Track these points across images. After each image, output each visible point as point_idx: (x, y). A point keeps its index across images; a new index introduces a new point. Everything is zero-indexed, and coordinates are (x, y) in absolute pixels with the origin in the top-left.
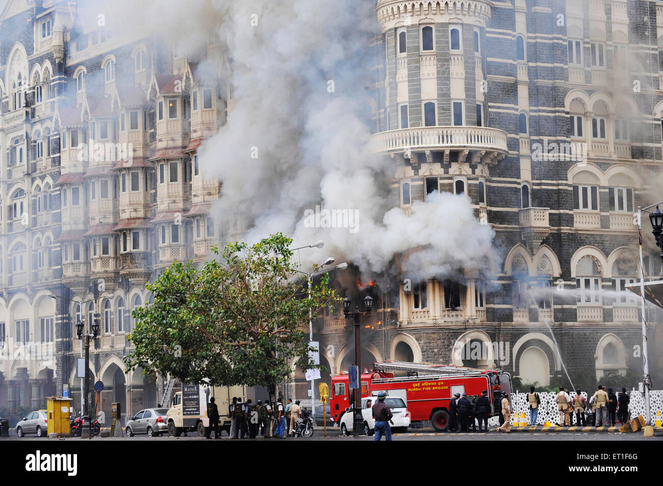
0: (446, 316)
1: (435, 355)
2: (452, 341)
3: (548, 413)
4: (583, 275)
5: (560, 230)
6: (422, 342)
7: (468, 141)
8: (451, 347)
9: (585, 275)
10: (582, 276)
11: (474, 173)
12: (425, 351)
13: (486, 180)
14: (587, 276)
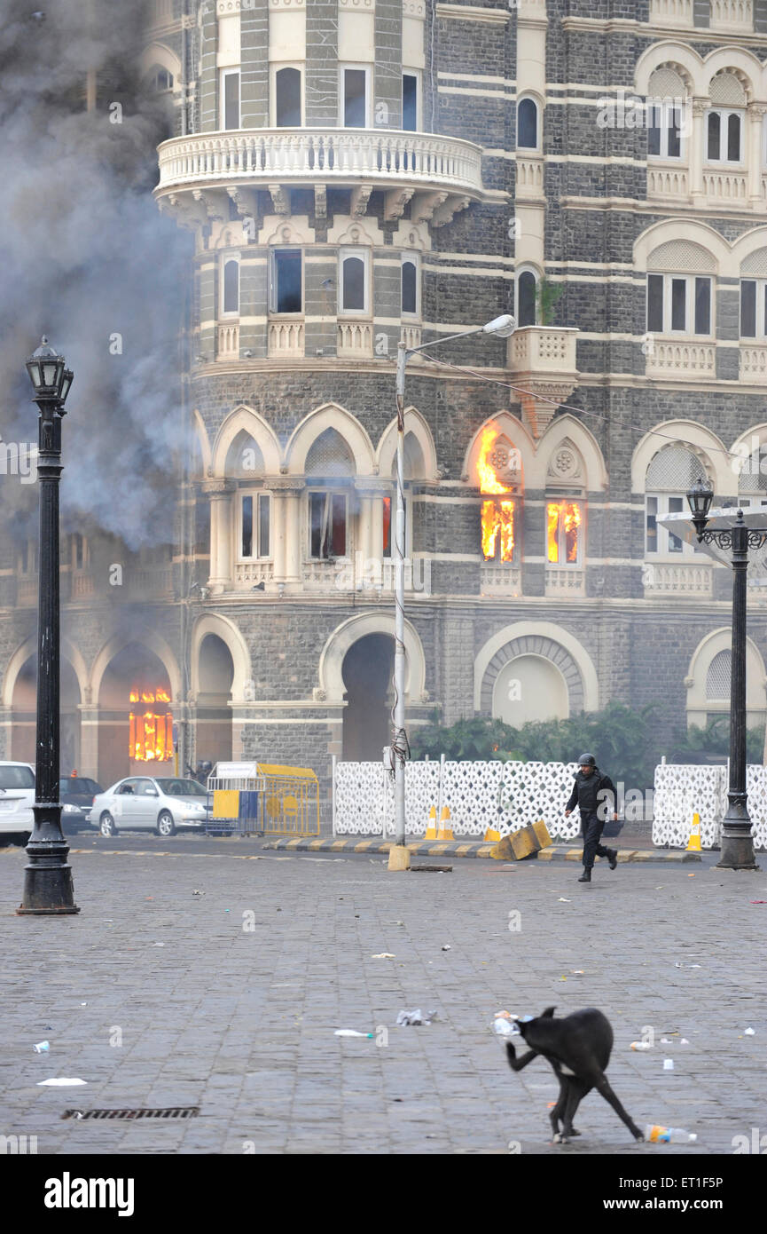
0: (312, 577)
1: (281, 666)
2: (321, 635)
3: (500, 810)
4: (665, 488)
5: (606, 381)
6: (253, 636)
7: (380, 166)
8: (318, 649)
9: (671, 488)
10: (663, 492)
11: (388, 240)
12: (257, 658)
13: (424, 260)
14: (675, 492)
